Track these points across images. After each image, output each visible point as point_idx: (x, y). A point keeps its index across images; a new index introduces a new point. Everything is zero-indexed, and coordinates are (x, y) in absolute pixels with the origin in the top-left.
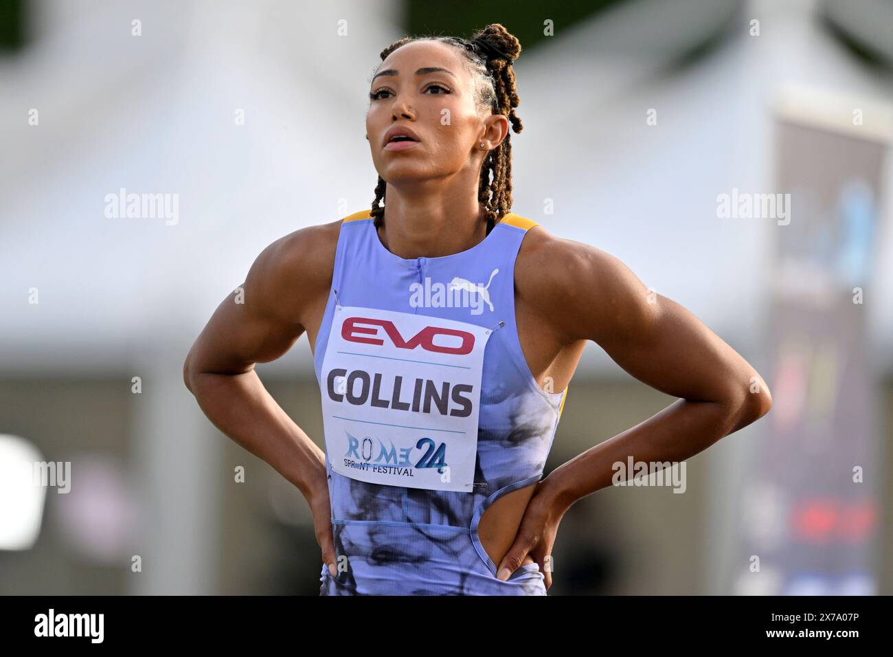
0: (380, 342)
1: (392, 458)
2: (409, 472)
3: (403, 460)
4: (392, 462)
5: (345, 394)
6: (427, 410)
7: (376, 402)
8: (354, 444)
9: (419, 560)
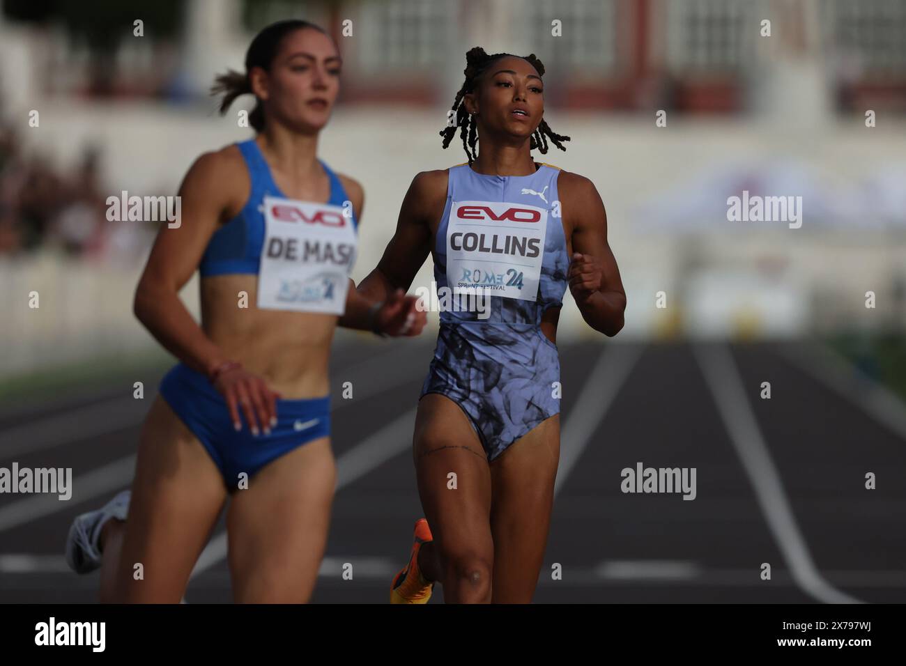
0: (483, 218)
1: (493, 280)
2: (502, 288)
3: (499, 281)
4: (492, 282)
5: (462, 245)
6: (513, 253)
7: (482, 249)
8: (467, 273)
9: (512, 343)
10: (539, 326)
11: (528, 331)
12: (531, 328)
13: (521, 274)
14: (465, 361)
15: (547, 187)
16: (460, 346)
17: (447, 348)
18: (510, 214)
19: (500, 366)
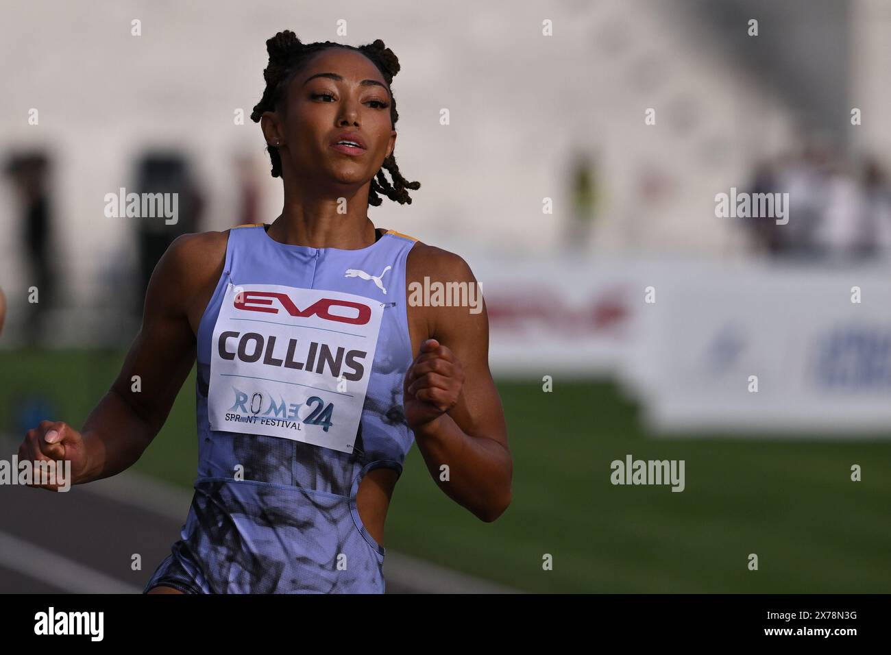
0: (275, 311)
1: (282, 412)
2: (297, 426)
3: (292, 414)
4: (280, 416)
5: (236, 352)
6: (320, 370)
7: (269, 360)
8: (242, 399)
9: (305, 525)
10: (354, 500)
11: (334, 507)
12: (341, 502)
13: (331, 406)
14: (223, 551)
15: (389, 268)
16: (220, 524)
17: (198, 523)
18: (320, 309)
19: (279, 566)
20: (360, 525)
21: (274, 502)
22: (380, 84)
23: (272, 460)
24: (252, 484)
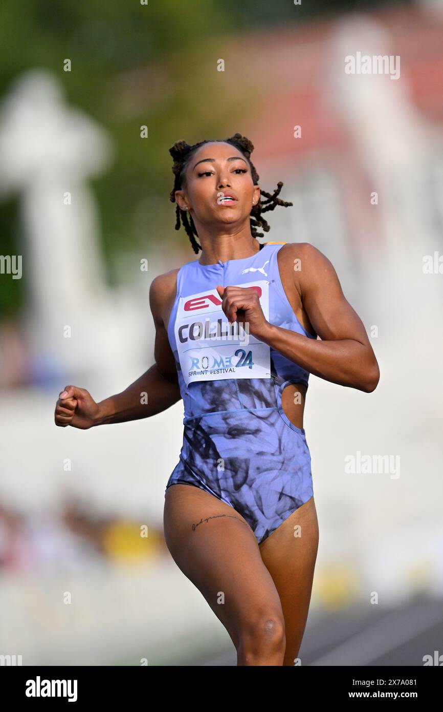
0: (207, 306)
1: (221, 364)
2: (232, 370)
3: (228, 364)
4: (221, 367)
8: (196, 362)
9: (256, 432)
10: (281, 408)
11: (270, 416)
12: (273, 412)
13: (250, 352)
14: (211, 461)
15: (268, 262)
16: (204, 446)
17: (191, 447)
19: (247, 461)
20: (288, 422)
21: (233, 422)
22: (240, 158)
23: (225, 396)
24: (218, 414)
